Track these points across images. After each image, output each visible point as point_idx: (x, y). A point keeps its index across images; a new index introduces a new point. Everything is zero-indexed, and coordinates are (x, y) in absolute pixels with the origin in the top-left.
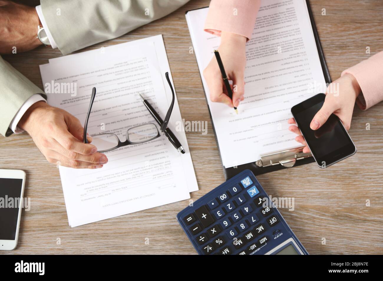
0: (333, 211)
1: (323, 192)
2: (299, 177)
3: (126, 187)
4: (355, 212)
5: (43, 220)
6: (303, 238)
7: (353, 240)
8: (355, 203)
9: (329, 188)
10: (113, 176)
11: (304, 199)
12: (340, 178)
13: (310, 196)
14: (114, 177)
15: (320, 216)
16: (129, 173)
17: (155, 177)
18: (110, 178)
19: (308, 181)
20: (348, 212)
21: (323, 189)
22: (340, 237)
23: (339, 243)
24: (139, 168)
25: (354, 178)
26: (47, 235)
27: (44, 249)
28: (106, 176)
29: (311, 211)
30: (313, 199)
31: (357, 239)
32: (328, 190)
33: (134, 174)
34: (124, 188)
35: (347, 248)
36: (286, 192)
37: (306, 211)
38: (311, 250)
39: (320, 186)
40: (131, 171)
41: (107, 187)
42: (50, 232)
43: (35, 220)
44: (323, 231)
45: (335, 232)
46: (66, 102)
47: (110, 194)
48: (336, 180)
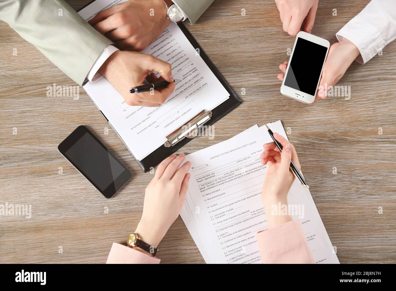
0: (330, 136)
1: (320, 119)
2: (298, 108)
3: (238, 162)
4: (350, 135)
5: (64, 164)
6: (305, 162)
7: (349, 160)
8: (349, 127)
9: (325, 115)
10: (252, 171)
11: (304, 127)
12: (335, 106)
13: (308, 124)
14: (250, 170)
15: (318, 141)
16: (237, 175)
17: (213, 175)
18: (255, 169)
19: (306, 110)
20: (343, 136)
21: (320, 117)
22: (338, 158)
23: (337, 163)
24: (229, 181)
25: (347, 105)
26: (70, 177)
27: (68, 189)
28: (258, 170)
29: (311, 137)
30: (311, 127)
31: (352, 159)
32: (324, 118)
33: (233, 176)
34: (239, 161)
35: (344, 167)
36: (287, 122)
37: (306, 138)
38: (313, 172)
39: (317, 114)
40: (236, 177)
41: (256, 160)
42: (72, 174)
43: (56, 164)
44: (322, 154)
45: (333, 155)
46: (310, 238)
47: (251, 154)
48: (331, 108)
